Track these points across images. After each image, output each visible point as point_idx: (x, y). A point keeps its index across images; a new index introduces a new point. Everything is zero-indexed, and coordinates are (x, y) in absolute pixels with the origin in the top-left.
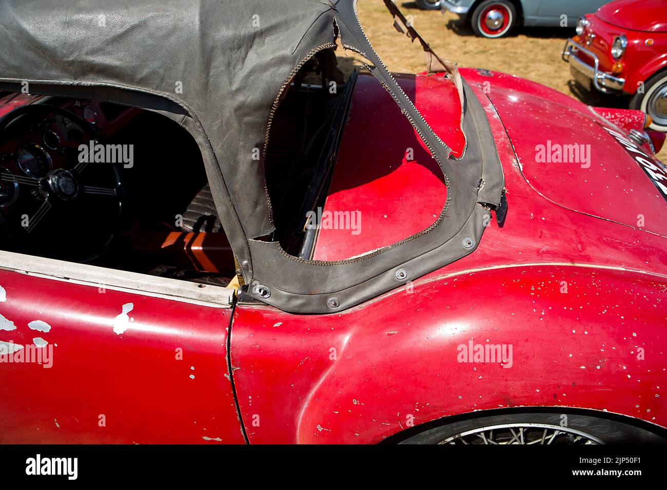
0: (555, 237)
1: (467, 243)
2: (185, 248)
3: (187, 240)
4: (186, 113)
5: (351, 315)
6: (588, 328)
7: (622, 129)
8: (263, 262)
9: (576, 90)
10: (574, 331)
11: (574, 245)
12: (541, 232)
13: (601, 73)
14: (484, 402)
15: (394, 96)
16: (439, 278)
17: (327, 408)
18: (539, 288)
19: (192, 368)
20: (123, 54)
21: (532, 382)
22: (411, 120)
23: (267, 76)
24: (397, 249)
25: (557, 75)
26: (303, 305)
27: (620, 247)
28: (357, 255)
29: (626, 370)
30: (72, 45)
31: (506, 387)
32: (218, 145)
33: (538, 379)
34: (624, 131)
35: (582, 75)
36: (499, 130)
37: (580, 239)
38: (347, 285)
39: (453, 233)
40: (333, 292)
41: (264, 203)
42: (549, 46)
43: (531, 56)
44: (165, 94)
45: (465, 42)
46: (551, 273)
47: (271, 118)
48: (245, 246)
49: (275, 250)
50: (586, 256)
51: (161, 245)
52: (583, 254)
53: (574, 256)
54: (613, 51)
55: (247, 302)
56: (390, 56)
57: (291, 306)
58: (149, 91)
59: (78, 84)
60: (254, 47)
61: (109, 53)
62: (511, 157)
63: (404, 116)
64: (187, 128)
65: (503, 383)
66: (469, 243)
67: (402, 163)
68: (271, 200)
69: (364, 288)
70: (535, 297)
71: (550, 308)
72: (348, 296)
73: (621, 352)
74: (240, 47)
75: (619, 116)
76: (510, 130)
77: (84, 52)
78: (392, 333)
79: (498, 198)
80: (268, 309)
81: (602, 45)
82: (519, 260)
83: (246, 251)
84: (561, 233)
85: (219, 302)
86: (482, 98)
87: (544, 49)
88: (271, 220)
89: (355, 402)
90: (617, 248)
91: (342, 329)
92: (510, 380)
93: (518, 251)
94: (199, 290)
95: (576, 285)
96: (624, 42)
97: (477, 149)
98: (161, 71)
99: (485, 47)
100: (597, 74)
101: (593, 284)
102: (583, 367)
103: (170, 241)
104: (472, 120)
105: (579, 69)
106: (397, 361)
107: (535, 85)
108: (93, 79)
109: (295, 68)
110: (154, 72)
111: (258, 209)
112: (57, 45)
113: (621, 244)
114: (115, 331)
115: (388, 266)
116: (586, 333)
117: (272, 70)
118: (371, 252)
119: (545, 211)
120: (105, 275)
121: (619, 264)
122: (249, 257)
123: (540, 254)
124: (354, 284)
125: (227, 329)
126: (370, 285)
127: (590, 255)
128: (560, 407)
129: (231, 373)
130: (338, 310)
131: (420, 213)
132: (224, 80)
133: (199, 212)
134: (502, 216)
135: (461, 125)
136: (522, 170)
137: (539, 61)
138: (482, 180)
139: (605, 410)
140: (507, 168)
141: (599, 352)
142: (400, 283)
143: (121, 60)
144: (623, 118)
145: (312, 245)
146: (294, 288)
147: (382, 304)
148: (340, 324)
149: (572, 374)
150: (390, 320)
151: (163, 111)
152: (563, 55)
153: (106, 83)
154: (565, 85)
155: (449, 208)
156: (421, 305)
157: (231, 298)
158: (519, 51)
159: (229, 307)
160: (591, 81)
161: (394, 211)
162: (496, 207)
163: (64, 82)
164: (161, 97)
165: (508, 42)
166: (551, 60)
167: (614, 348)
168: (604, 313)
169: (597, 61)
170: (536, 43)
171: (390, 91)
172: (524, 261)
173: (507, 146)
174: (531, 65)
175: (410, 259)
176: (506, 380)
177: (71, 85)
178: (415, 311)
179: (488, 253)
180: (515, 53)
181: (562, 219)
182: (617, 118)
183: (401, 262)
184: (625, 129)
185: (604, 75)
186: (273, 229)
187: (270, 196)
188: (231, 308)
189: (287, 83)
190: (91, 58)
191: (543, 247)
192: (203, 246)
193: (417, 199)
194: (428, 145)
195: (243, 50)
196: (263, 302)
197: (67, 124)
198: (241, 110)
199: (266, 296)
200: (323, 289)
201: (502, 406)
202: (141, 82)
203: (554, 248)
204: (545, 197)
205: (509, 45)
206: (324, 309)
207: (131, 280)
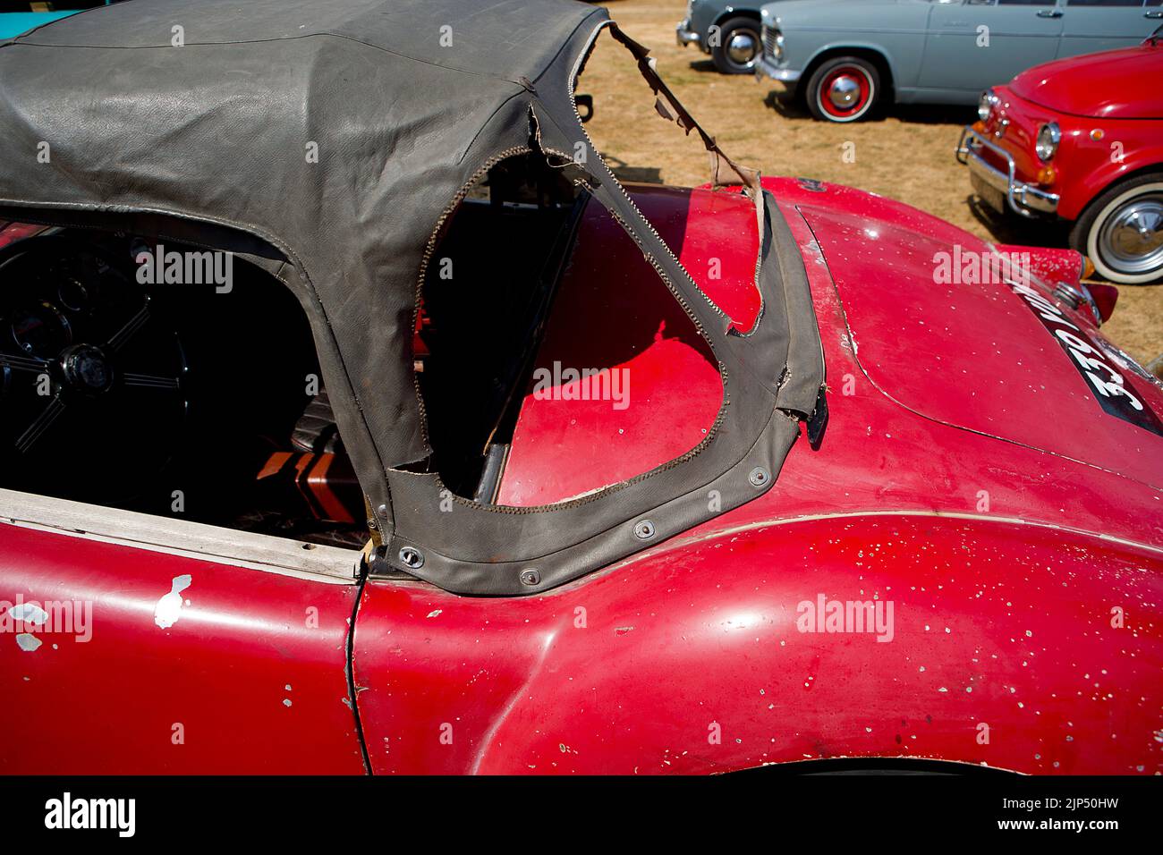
0: (906, 467)
1: (757, 476)
2: (297, 481)
3: (300, 467)
4: (284, 258)
5: (558, 598)
6: (951, 622)
7: (1044, 281)
8: (411, 507)
9: (982, 212)
10: (927, 628)
11: (939, 481)
12: (884, 459)
13: (1020, 184)
14: (780, 749)
15: (631, 231)
16: (709, 537)
17: (517, 760)
18: (872, 555)
19: (288, 688)
20: (182, 161)
21: (859, 715)
22: (660, 270)
23: (416, 200)
24: (635, 488)
25: (949, 185)
26: (478, 581)
27: (1017, 484)
28: (571, 496)
29: (1015, 693)
30: (100, 146)
31: (815, 723)
32: (336, 311)
33: (867, 711)
34: (1048, 285)
35: (989, 188)
36: (823, 284)
37: (948, 470)
38: (554, 547)
39: (734, 461)
40: (529, 560)
41: (413, 408)
42: (937, 136)
43: (907, 153)
44: (250, 228)
45: (795, 129)
46: (894, 529)
47: (423, 268)
48: (381, 480)
49: (430, 487)
50: (959, 499)
51: (257, 475)
52: (953, 496)
53: (938, 499)
54: (1039, 148)
55: (385, 575)
56: (668, 152)
57: (458, 583)
58: (224, 221)
59: (107, 209)
60: (397, 152)
61: (160, 161)
62: (839, 331)
63: (648, 265)
64: (287, 283)
65: (809, 716)
66: (761, 478)
67: (653, 341)
68: (424, 403)
69: (582, 552)
70: (862, 570)
71: (888, 588)
72: (555, 565)
73: (1006, 663)
74: (373, 153)
75: (1039, 260)
76: (841, 285)
77: (119, 157)
78: (625, 629)
79: (812, 400)
80: (421, 586)
81: (1022, 138)
82: (844, 506)
83: (383, 488)
84: (917, 460)
85: (337, 574)
86: (800, 229)
87: (928, 142)
88: (425, 437)
89: (563, 748)
90: (1012, 486)
91: (543, 622)
92: (822, 712)
93: (843, 491)
94: (304, 554)
95: (934, 549)
96: (1054, 134)
97: (782, 317)
98: (244, 190)
99: (830, 138)
100: (1013, 187)
101: (963, 547)
102: (944, 690)
103: (271, 469)
104: (778, 269)
105: (985, 178)
106: (631, 677)
107: (897, 207)
108: (132, 202)
109: (463, 188)
110: (233, 192)
111: (403, 418)
112: (75, 147)
113: (1018, 478)
114: (157, 623)
115: (624, 516)
116: (948, 630)
117: (426, 189)
118: (594, 492)
119: (891, 423)
120: (146, 526)
121: (1015, 512)
122: (387, 499)
123: (881, 496)
124: (564, 545)
125: (349, 620)
126: (592, 547)
127: (966, 498)
128: (908, 759)
129: (354, 697)
130: (540, 590)
131: (679, 426)
132: (347, 205)
133: (324, 419)
134: (817, 431)
135: (756, 276)
136: (856, 353)
137: (920, 162)
138: (786, 369)
139: (984, 764)
140: (833, 350)
141: (969, 665)
142: (642, 543)
143: (178, 171)
144: (1045, 262)
145: (497, 480)
146: (464, 552)
147: (611, 581)
148: (541, 614)
149: (925, 701)
150: (623, 608)
151: (248, 255)
152: (958, 152)
153: (153, 208)
154: (963, 203)
155: (728, 418)
156: (674, 582)
157: (358, 568)
158: (887, 144)
159: (353, 583)
160: (1005, 197)
161: (637, 422)
162: (806, 415)
163: (85, 205)
164: (244, 232)
165: (868, 129)
166: (940, 161)
167: (994, 656)
168: (978, 596)
169: (1012, 164)
170: (915, 131)
171: (624, 223)
172: (853, 507)
173: (835, 312)
174: (906, 168)
175: (658, 503)
176: (815, 711)
177: (97, 211)
178: (665, 592)
179: (792, 495)
180: (880, 148)
181: (920, 437)
182: (1036, 262)
183: (644, 509)
184: (1050, 282)
185: (1025, 187)
186: (429, 452)
187: (423, 397)
188: (357, 584)
189: (449, 211)
190: (129, 168)
191: (887, 483)
192: (327, 477)
193: (675, 403)
194: (691, 313)
195: (378, 157)
196: (411, 575)
197: (100, 267)
198: (375, 255)
199: (416, 565)
200: (513, 554)
201: (809, 756)
202: (212, 206)
203: (904, 486)
204: (892, 399)
205: (870, 135)
206: (514, 588)
207: (191, 536)
